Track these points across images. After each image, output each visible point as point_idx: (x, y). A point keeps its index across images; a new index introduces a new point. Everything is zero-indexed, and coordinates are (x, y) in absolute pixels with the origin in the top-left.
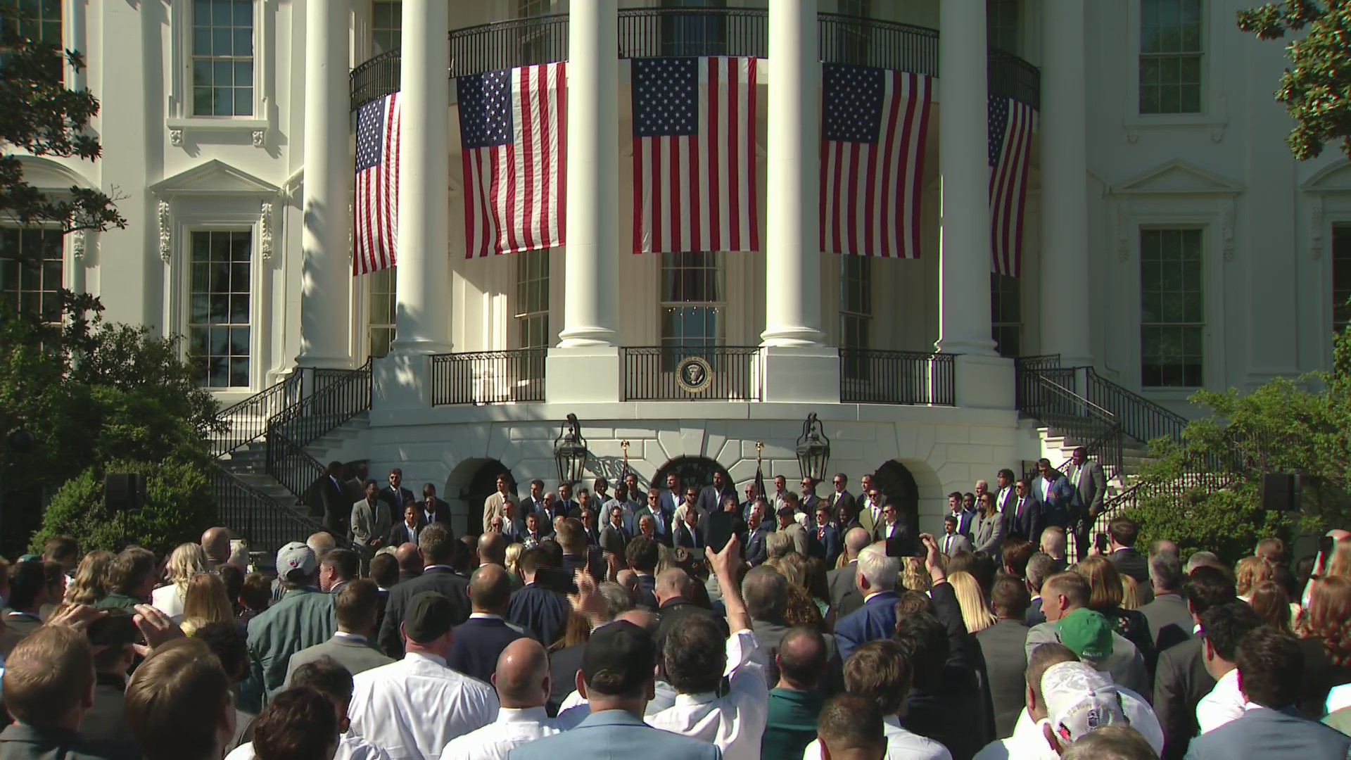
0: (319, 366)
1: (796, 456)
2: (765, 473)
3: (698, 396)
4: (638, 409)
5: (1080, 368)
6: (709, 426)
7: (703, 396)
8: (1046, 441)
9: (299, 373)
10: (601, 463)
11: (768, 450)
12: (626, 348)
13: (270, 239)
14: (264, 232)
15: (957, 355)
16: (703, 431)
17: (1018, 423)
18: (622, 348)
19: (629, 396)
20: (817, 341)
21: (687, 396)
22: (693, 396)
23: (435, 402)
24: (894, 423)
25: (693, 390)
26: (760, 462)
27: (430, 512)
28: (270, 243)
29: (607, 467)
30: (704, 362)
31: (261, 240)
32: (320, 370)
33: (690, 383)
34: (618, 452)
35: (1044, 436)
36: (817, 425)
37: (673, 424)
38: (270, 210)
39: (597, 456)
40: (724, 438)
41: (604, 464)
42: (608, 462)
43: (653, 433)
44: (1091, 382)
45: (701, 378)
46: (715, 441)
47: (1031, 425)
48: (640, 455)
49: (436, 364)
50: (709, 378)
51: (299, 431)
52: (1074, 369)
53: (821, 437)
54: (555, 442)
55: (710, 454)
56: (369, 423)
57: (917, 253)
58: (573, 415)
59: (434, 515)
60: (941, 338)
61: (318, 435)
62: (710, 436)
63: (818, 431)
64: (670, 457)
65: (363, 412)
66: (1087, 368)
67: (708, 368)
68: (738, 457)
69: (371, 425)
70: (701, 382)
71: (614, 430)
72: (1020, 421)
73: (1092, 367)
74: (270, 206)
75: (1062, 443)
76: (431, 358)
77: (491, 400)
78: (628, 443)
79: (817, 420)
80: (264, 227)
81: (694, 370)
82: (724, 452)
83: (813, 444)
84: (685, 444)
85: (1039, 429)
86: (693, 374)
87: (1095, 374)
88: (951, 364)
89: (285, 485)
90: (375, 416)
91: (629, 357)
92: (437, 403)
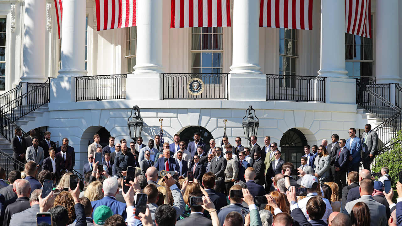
0: (29, 82)
1: (242, 127)
2: (228, 135)
3: (198, 97)
4: (168, 104)
5: (392, 84)
6: (202, 112)
7: (200, 97)
8: (369, 120)
9: (21, 85)
10: (151, 129)
11: (229, 124)
12: (164, 74)
13: (14, 21)
14: (12, 18)
15: (326, 77)
16: (199, 114)
17: (357, 111)
18: (162, 74)
19: (165, 97)
20: (255, 70)
21: (193, 97)
22: (195, 97)
23: (77, 99)
24: (293, 110)
25: (195, 94)
26: (225, 129)
27: (64, 152)
28: (14, 23)
29: (154, 131)
30: (200, 81)
31: (11, 21)
32: (30, 83)
33: (194, 91)
34: (158, 124)
35: (368, 117)
36: (252, 111)
37: (185, 111)
38: (14, 8)
39: (149, 125)
40: (209, 117)
41: (153, 129)
42: (155, 128)
43: (175, 115)
44: (397, 90)
45: (199, 88)
46: (205, 119)
47: (362, 112)
48: (169, 125)
49: (78, 81)
50: (203, 89)
51: (19, 112)
52: (389, 84)
53: (254, 117)
54: (128, 119)
55: (203, 125)
56: (48, 109)
57: (311, 27)
58: (137, 106)
59: (65, 153)
60: (321, 69)
61: (24, 115)
62: (203, 116)
63: (253, 114)
64: (183, 127)
65: (45, 103)
66: (396, 83)
67: (202, 84)
68: (216, 126)
69: (49, 110)
70: (199, 90)
71: (157, 113)
72: (358, 110)
73: (398, 84)
74: (15, 6)
75: (376, 120)
76: (76, 78)
77: (102, 98)
78: (163, 120)
79: (253, 109)
80: (12, 16)
81: (195, 85)
82: (209, 124)
83: (251, 121)
84: (191, 120)
85: (366, 114)
86: (195, 86)
87: (399, 87)
88: (324, 81)
89: (6, 138)
90: (51, 106)
91: (165, 78)
92: (78, 100)
